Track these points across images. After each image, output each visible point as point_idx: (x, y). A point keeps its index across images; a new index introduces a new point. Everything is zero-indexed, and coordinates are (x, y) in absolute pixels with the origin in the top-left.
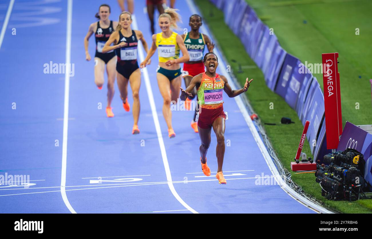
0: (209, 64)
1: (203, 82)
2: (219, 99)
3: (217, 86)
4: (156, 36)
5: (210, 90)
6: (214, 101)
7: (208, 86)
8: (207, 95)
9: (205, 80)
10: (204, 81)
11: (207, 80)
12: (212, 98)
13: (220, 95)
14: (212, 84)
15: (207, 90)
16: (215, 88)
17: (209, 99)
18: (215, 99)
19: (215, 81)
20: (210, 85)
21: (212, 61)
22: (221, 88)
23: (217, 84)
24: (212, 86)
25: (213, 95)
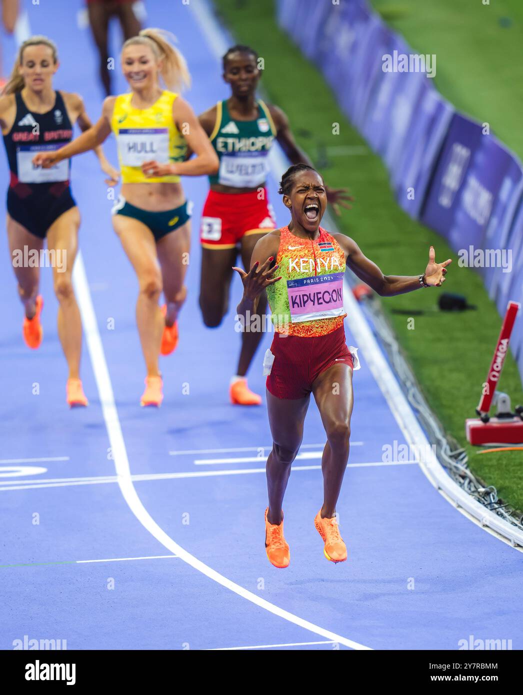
0: (305, 204)
1: (283, 256)
2: (333, 303)
3: (326, 264)
4: (113, 102)
5: (306, 279)
6: (318, 311)
7: (298, 266)
8: (298, 294)
9: (290, 248)
10: (286, 254)
11: (293, 248)
12: (313, 301)
13: (334, 291)
14: (311, 261)
15: (295, 279)
16: (319, 270)
17: (304, 306)
18: (322, 303)
19: (319, 252)
20: (303, 263)
21: (311, 196)
22: (337, 272)
23: (325, 259)
24: (311, 266)
25: (314, 294)
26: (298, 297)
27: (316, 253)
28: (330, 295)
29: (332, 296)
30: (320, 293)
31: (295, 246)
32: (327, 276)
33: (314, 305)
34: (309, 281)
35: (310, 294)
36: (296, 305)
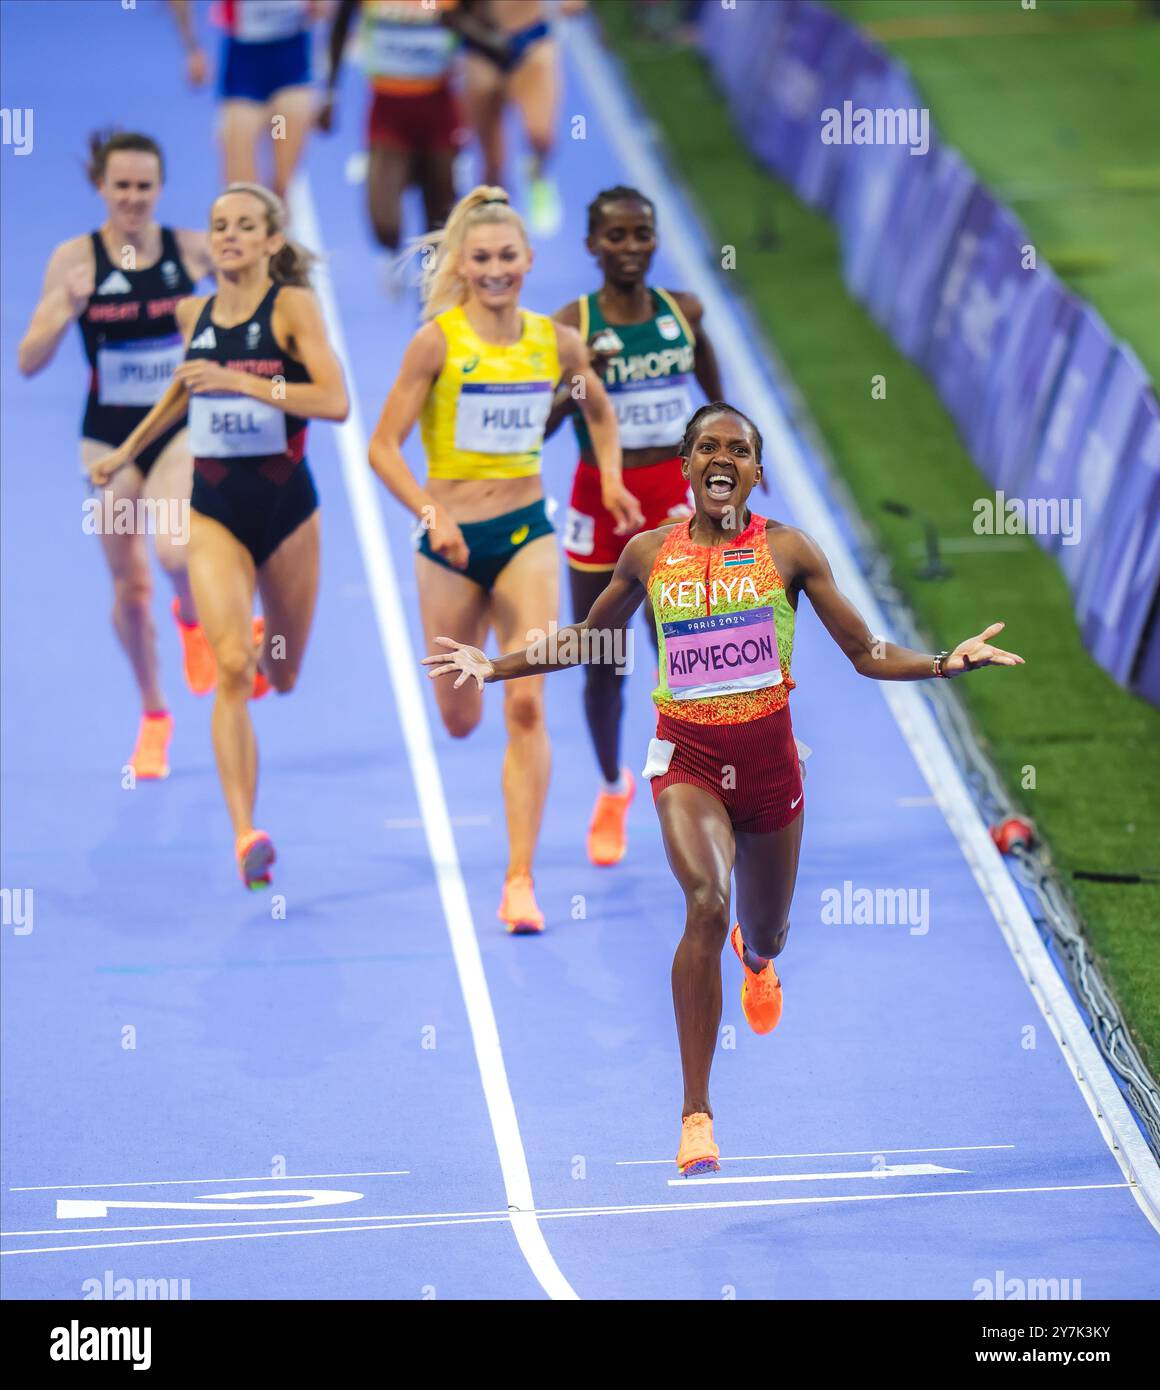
0: (706, 473)
2: (745, 665)
3: (729, 591)
5: (692, 622)
6: (715, 680)
8: (681, 648)
9: (669, 561)
11: (674, 562)
12: (706, 663)
13: (749, 642)
14: (700, 586)
16: (714, 602)
17: (691, 671)
18: (721, 667)
19: (721, 567)
20: (684, 590)
21: (721, 459)
22: (752, 607)
23: (728, 580)
24: (698, 595)
25: (707, 649)
26: (680, 654)
27: (711, 570)
28: (737, 650)
29: (743, 652)
30: (718, 647)
31: (677, 557)
32: (732, 615)
33: (707, 669)
34: (696, 626)
35: (700, 650)
36: (676, 670)
